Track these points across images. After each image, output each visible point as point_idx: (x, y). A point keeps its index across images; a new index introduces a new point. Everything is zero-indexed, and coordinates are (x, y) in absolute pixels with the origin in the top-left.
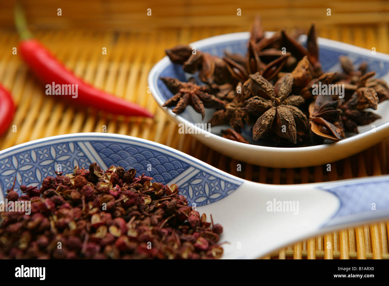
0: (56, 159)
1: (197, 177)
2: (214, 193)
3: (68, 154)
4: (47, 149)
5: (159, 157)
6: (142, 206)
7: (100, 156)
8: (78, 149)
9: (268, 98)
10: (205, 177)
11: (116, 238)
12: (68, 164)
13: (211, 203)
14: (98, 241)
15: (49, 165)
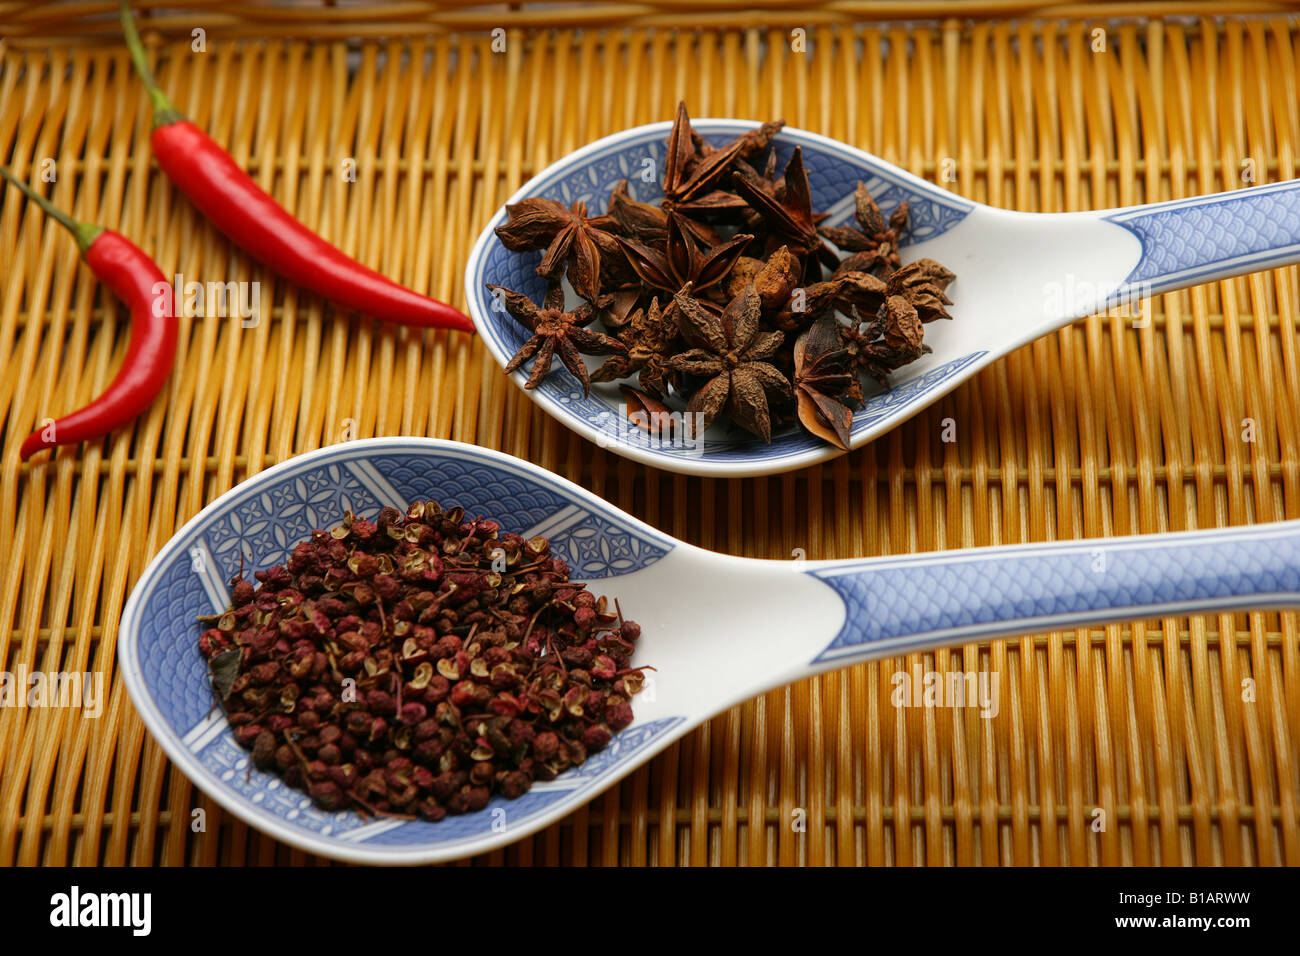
0: (308, 499)
1: (584, 525)
2: (619, 559)
3: (329, 487)
4: (289, 485)
5: (507, 481)
6: (487, 598)
7: (391, 483)
8: (348, 475)
9: (711, 350)
10: (600, 527)
11: (452, 683)
12: (332, 505)
13: (614, 575)
14: (419, 696)
15: (296, 514)
